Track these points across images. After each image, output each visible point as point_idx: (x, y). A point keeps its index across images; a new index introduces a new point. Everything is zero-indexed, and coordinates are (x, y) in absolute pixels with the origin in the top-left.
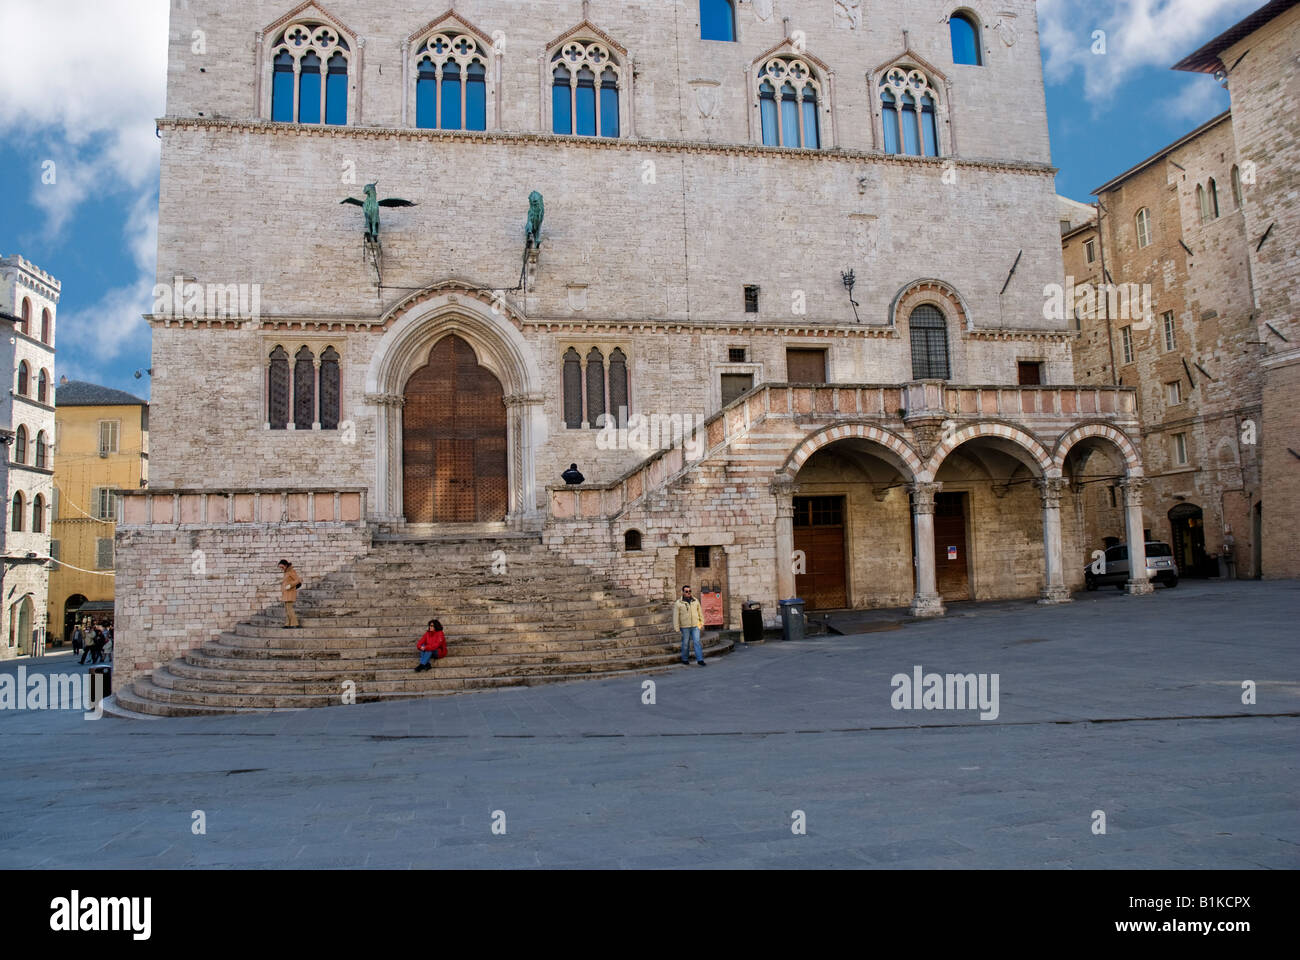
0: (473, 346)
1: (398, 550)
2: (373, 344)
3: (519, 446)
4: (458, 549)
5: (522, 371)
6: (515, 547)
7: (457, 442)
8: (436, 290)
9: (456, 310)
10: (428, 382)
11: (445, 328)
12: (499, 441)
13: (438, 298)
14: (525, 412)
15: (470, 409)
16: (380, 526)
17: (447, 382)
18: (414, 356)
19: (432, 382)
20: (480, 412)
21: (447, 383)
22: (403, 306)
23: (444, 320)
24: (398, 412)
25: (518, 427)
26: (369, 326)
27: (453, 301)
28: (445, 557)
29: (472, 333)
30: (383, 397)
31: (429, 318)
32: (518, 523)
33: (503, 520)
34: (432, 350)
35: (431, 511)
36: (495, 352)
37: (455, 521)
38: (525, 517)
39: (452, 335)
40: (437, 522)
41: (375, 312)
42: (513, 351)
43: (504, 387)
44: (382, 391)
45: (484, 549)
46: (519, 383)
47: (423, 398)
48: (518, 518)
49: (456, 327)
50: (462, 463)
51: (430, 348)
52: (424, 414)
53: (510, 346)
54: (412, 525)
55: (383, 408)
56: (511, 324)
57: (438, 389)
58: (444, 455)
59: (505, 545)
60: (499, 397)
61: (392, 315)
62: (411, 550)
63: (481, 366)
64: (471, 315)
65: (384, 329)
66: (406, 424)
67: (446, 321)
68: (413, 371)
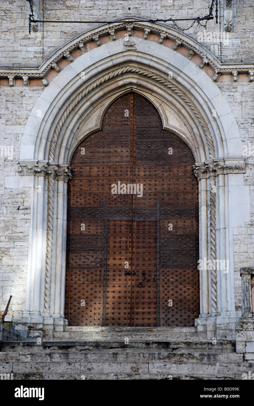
0: (157, 105)
1: (32, 355)
2: (31, 101)
3: (212, 226)
4: (115, 355)
5: (217, 132)
6: (197, 354)
7: (135, 224)
8: (108, 34)
9: (134, 58)
10: (101, 150)
11: (121, 83)
12: (188, 223)
13: (112, 43)
14: (221, 183)
15: (153, 182)
16: (30, 328)
17: (124, 150)
18: (84, 118)
19: (106, 150)
20: (166, 186)
21: (125, 152)
22: (67, 54)
23: (120, 71)
24: (62, 186)
25: (212, 203)
26: (25, 78)
27: (130, 47)
28: (94, 365)
29: (155, 89)
30: (40, 165)
31: (100, 69)
32: (210, 328)
33: (193, 325)
34: (106, 112)
35: (101, 311)
36: (183, 111)
37: (130, 325)
38: (219, 320)
39: (132, 93)
40: (107, 325)
41: (34, 62)
42: (205, 107)
43: (195, 154)
44: (41, 157)
45: (152, 356)
46: (213, 148)
47: (95, 169)
48: (210, 323)
49: (134, 81)
50: (141, 250)
51: (104, 108)
52: (94, 189)
53: (202, 102)
54: (74, 328)
55: (41, 179)
56: (203, 73)
57: (114, 159)
58: (118, 240)
59: (183, 351)
60: (189, 168)
61: (54, 65)
62: (50, 355)
63: (167, 131)
64: (152, 64)
65: (44, 81)
66: (72, 201)
67: (122, 74)
68: (81, 137)
